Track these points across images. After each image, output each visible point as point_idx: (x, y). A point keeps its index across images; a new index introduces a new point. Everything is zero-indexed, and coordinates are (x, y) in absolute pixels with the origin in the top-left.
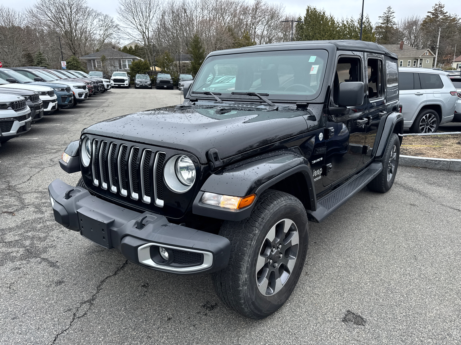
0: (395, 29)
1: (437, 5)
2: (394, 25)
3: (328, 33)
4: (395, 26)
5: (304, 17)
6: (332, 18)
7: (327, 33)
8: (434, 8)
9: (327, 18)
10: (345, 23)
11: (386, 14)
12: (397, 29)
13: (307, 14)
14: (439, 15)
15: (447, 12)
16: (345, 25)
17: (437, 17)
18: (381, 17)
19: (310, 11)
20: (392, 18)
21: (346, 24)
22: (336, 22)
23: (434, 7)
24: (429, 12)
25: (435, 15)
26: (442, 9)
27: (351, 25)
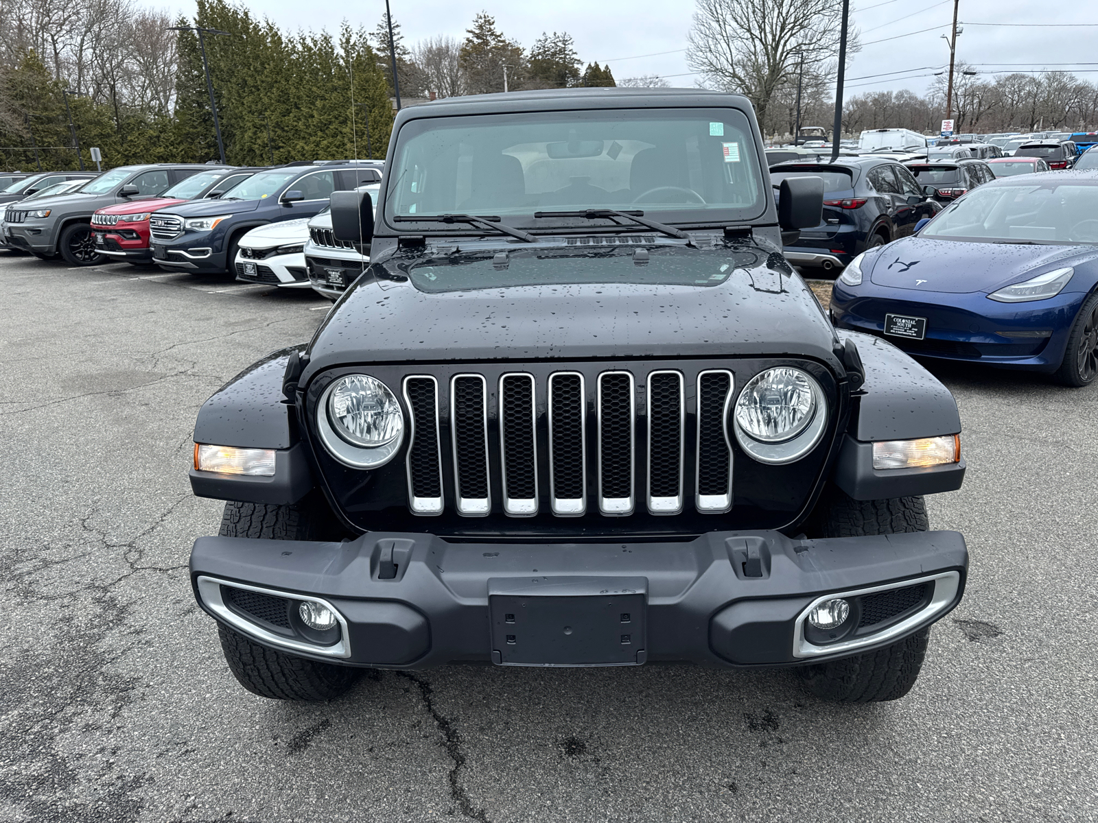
0: (409, 63)
1: (481, 18)
2: (404, 53)
3: (269, 64)
4: (406, 58)
5: (195, 19)
6: (271, 29)
7: (267, 66)
8: (477, 24)
9: (256, 28)
10: (309, 42)
11: (382, 27)
12: (413, 64)
13: (200, 14)
14: (488, 38)
15: (502, 34)
16: (310, 49)
17: (486, 43)
18: (373, 34)
19: (207, 5)
20: (398, 39)
21: (311, 45)
22: (284, 39)
23: (477, 21)
24: (469, 32)
25: (481, 39)
26: (492, 27)
27: (325, 48)
